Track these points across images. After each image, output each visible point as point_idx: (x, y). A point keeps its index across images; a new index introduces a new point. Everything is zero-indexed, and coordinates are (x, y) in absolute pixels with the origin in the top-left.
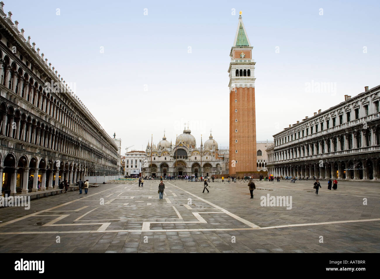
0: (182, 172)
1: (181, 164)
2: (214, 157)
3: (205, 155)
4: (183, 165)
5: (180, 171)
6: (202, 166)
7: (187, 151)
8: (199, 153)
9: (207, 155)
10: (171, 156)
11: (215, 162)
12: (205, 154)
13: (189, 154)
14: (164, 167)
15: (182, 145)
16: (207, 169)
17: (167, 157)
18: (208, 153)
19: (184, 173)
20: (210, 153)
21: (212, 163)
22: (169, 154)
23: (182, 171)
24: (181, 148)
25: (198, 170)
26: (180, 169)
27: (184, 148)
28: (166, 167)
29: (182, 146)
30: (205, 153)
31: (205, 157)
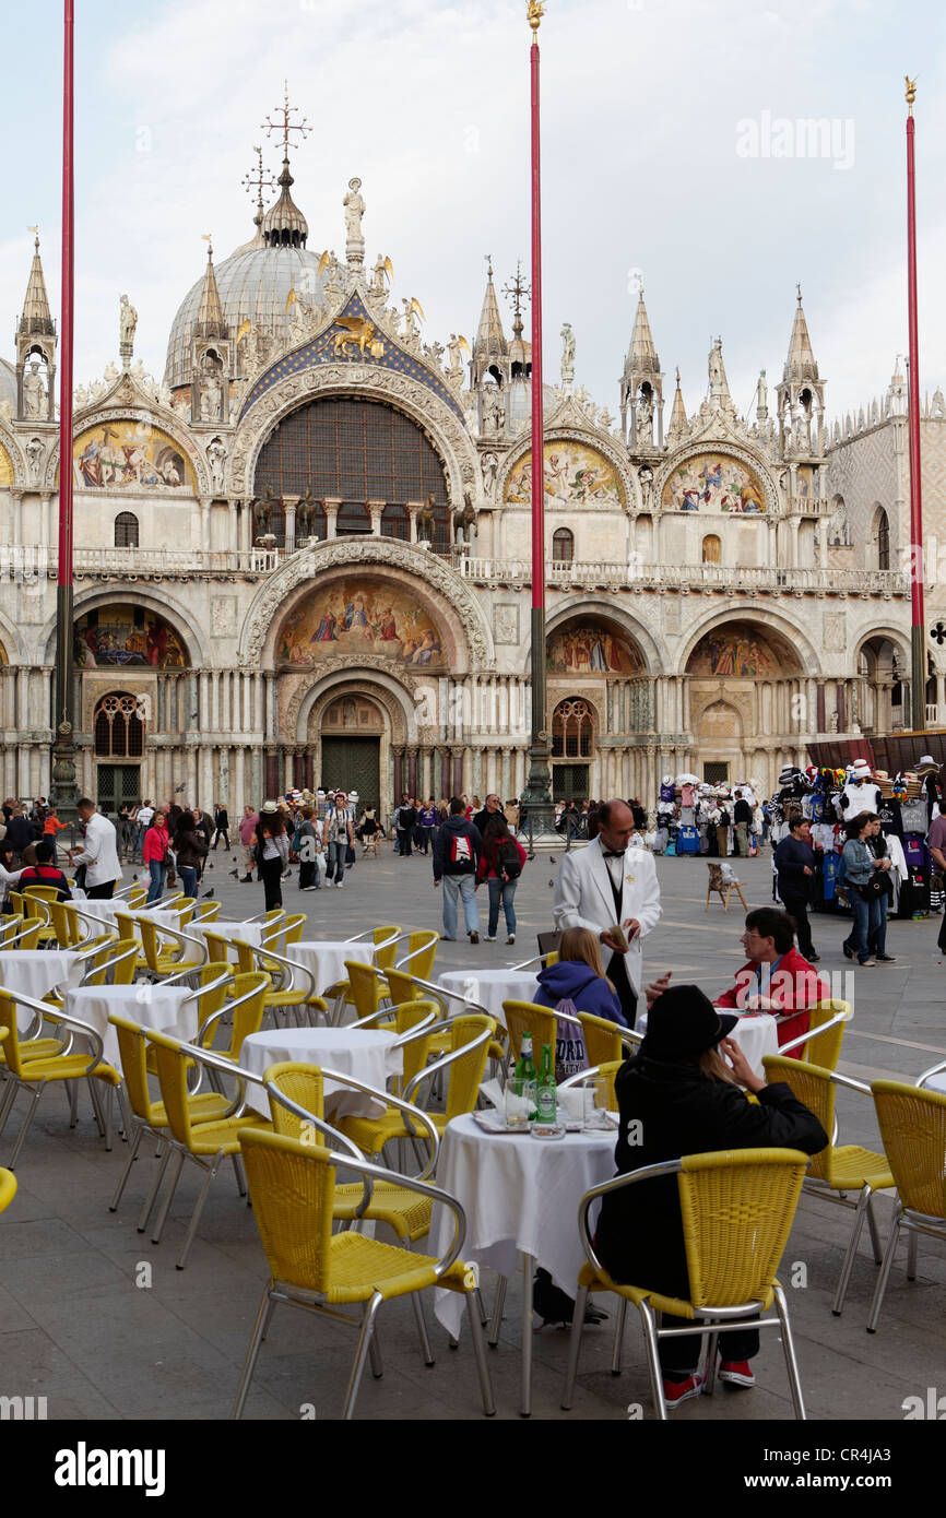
0: (374, 741)
1: (356, 628)
2: (808, 532)
3: (686, 505)
4: (390, 633)
5: (351, 726)
6: (676, 663)
7: (439, 433)
8: (602, 475)
9: (714, 507)
10: (220, 503)
11: (847, 606)
12: (684, 484)
13: (468, 479)
14: (105, 661)
15: (376, 333)
16: (720, 703)
17: (146, 512)
18: (733, 475)
19: (402, 754)
20: (755, 482)
21: (802, 622)
22: (179, 462)
23: (367, 728)
24: (353, 376)
25: (602, 710)
26: (347, 695)
27: (401, 388)
28: (134, 663)
29: (378, 349)
30: (692, 481)
31: (692, 530)
